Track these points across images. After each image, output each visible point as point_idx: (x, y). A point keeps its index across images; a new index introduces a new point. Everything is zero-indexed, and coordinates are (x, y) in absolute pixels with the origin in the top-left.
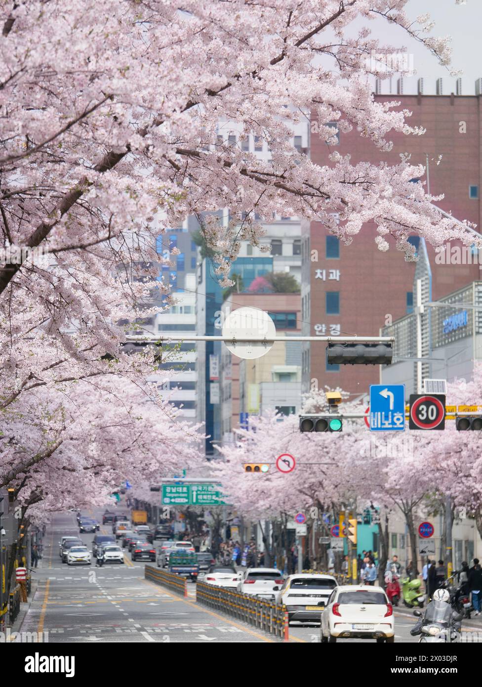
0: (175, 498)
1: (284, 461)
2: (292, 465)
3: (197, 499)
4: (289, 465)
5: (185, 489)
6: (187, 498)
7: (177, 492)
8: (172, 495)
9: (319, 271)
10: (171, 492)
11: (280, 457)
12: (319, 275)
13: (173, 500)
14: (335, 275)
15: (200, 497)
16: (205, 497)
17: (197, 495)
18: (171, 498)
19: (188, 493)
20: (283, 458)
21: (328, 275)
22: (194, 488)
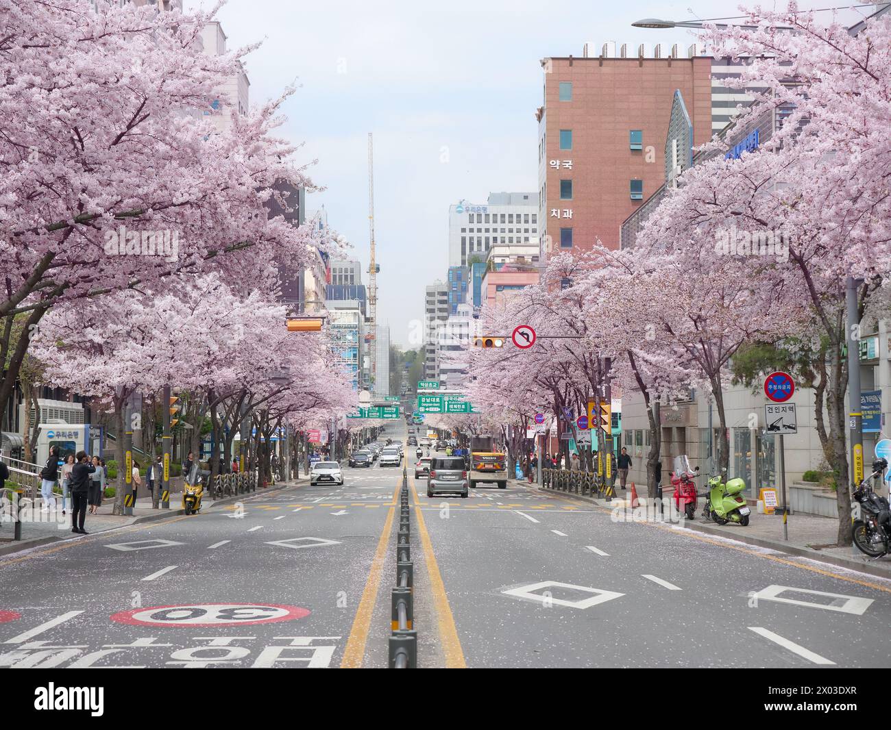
0: (429, 407)
1: (522, 334)
2: (531, 339)
3: (448, 408)
4: (528, 340)
5: (438, 400)
6: (439, 407)
7: (431, 402)
8: (427, 405)
9: (554, 210)
10: (426, 402)
11: (516, 330)
12: (554, 214)
13: (427, 409)
14: (569, 214)
15: (451, 406)
16: (455, 406)
17: (448, 405)
18: (426, 407)
19: (440, 403)
20: (521, 330)
21: (562, 214)
22: (446, 399)
